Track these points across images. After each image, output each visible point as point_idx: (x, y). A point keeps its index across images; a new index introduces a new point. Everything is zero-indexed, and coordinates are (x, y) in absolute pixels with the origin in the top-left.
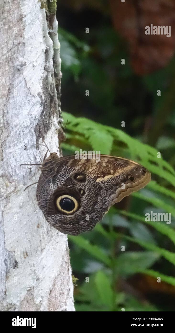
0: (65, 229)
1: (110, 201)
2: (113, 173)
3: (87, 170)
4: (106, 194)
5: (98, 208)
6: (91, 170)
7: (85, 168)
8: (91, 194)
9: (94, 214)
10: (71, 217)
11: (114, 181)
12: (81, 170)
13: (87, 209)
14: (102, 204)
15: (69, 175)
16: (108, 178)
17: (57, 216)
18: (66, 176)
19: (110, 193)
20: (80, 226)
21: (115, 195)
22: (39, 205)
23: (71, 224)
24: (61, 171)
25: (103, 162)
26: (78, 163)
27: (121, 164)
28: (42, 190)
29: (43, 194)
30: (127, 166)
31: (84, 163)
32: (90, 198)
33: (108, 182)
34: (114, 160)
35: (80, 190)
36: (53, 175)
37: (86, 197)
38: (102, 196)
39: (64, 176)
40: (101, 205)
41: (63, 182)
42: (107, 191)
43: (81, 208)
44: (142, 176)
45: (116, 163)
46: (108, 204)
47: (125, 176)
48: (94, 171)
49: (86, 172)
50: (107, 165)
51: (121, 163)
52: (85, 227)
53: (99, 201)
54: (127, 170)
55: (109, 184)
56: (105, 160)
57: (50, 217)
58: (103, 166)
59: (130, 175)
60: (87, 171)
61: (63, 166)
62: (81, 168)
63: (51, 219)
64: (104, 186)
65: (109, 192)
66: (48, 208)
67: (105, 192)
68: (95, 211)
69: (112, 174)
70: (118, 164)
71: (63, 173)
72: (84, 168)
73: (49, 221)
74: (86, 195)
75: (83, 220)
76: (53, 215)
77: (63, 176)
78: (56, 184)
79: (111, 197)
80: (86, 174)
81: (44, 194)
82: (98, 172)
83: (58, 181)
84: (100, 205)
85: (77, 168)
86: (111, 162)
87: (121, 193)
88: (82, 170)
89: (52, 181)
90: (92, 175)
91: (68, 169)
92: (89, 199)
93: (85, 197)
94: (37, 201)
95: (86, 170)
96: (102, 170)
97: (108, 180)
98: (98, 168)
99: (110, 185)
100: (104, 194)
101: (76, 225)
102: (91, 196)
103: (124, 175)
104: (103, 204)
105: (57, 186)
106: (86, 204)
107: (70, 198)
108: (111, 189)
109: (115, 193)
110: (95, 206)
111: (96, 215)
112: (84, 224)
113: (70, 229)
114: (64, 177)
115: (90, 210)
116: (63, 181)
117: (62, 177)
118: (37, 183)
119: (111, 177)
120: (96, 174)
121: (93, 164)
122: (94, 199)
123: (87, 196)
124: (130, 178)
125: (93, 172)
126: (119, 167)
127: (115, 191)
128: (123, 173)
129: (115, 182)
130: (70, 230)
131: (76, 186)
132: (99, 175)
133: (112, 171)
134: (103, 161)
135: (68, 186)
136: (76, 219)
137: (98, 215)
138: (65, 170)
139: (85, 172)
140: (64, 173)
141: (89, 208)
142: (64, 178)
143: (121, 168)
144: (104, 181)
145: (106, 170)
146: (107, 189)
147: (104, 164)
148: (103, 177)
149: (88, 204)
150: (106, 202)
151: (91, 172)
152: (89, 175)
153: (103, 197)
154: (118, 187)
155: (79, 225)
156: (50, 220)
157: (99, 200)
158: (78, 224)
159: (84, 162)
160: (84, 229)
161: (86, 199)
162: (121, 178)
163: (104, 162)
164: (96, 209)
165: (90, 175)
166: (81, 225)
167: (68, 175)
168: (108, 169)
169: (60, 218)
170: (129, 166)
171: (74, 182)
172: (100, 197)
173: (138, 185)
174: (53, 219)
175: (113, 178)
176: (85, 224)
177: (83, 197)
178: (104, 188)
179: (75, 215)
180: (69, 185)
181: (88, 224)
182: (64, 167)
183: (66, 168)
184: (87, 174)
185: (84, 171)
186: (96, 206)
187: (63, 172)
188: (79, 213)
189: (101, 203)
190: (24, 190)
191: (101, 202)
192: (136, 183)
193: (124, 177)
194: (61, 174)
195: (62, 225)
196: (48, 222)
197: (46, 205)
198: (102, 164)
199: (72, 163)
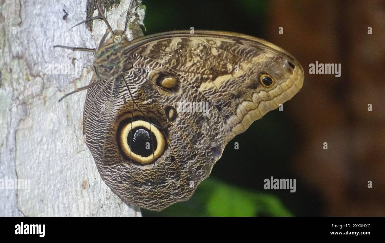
0: (137, 196)
1: (225, 132)
2: (231, 70)
3: (182, 65)
4: (218, 117)
5: (201, 148)
6: (189, 64)
7: (178, 61)
8: (189, 118)
9: (194, 161)
10: (149, 170)
11: (234, 88)
12: (170, 65)
13: (180, 151)
14: (209, 138)
15: (147, 76)
16: (222, 82)
17: (122, 167)
18: (142, 78)
19: (226, 115)
20: (167, 189)
21: (235, 117)
22: (87, 143)
23: (149, 184)
24: (132, 67)
25: (213, 46)
26: (164, 51)
27: (247, 50)
28: (94, 109)
29: (96, 119)
30: (258, 55)
31: (177, 50)
32: (187, 126)
33: (221, 91)
34: (234, 42)
35: (168, 109)
36: (116, 76)
37: (180, 124)
38: (210, 122)
39: (136, 79)
40: (208, 141)
41: (136, 92)
42: (220, 109)
43: (169, 148)
44: (287, 75)
45: (239, 47)
46: (220, 138)
47: (255, 77)
48: (195, 66)
49: (179, 69)
50: (220, 53)
51: (247, 49)
52: (177, 191)
53: (203, 132)
54: (259, 64)
55: (225, 95)
56: (216, 43)
57: (108, 170)
58: (213, 55)
59: (263, 73)
60: (183, 67)
61: (135, 56)
62: (170, 61)
63: (109, 173)
64: (214, 99)
65: (224, 113)
66: (105, 149)
67: (217, 112)
68: (196, 155)
69: (229, 72)
70: (241, 51)
71: (134, 72)
72: (175, 61)
73: (107, 177)
74: (178, 119)
75: (172, 176)
76: (115, 166)
77: (135, 78)
78: (122, 97)
80: (180, 73)
81: (97, 117)
82: (202, 69)
83: (126, 90)
84: (205, 141)
85: (162, 62)
86: (227, 47)
87: (247, 113)
88: (171, 66)
89: (114, 88)
90: (191, 76)
91: (145, 62)
92: (185, 128)
93: (178, 125)
94: (84, 133)
95: (180, 65)
96: (211, 63)
97: (222, 86)
98: (202, 61)
99: (225, 97)
100: (213, 117)
101: (159, 187)
102: (188, 122)
103: (252, 73)
104: (212, 138)
105: (123, 99)
106: (178, 140)
107: (148, 128)
108: (228, 104)
109: (236, 115)
110: (196, 144)
111: (198, 164)
112: (174, 183)
113: (147, 196)
114: (137, 81)
115: (187, 153)
116: (134, 90)
117: (132, 81)
118: (86, 91)
119: (228, 79)
120: (199, 72)
121: (192, 52)
122: (195, 129)
123: (182, 123)
124: (264, 81)
125: (194, 70)
126: (243, 58)
127: (236, 108)
128: (250, 69)
129: (236, 90)
130: (146, 198)
131: (161, 101)
132: (205, 74)
133: (230, 67)
134: (211, 44)
135: (144, 100)
136: (158, 174)
137: (201, 163)
138: (140, 65)
139: (178, 68)
140: (138, 71)
141: (184, 148)
142: (138, 82)
143: (246, 58)
144: (215, 88)
145: (218, 64)
146: (221, 104)
147: (215, 52)
148: (213, 79)
149: (183, 140)
150: (217, 134)
151: (188, 70)
152: (186, 75)
153: (212, 124)
154: (241, 100)
155: (165, 187)
156: (109, 175)
157: (203, 130)
158: (162, 185)
159: (176, 49)
160: (173, 194)
161: (180, 128)
162: (248, 81)
163: (215, 46)
164: (198, 149)
165: (187, 76)
166: (169, 187)
167: (145, 76)
168: (222, 63)
169: (128, 172)
170: (262, 55)
171: (155, 93)
172: (206, 124)
173: (280, 95)
174: (114, 174)
175: (231, 81)
176: (176, 184)
177: (173, 124)
178: (215, 104)
179: (157, 165)
180: (147, 100)
181: (181, 184)
182: (138, 59)
183: (142, 60)
184: (182, 74)
185: (177, 66)
186: (198, 144)
187: (136, 69)
188: (165, 160)
189: (207, 136)
191: (207, 134)
192: (276, 90)
193: (253, 78)
194: (131, 73)
195: (131, 186)
196: (104, 179)
197: (102, 142)
198: (210, 50)
199: (153, 49)
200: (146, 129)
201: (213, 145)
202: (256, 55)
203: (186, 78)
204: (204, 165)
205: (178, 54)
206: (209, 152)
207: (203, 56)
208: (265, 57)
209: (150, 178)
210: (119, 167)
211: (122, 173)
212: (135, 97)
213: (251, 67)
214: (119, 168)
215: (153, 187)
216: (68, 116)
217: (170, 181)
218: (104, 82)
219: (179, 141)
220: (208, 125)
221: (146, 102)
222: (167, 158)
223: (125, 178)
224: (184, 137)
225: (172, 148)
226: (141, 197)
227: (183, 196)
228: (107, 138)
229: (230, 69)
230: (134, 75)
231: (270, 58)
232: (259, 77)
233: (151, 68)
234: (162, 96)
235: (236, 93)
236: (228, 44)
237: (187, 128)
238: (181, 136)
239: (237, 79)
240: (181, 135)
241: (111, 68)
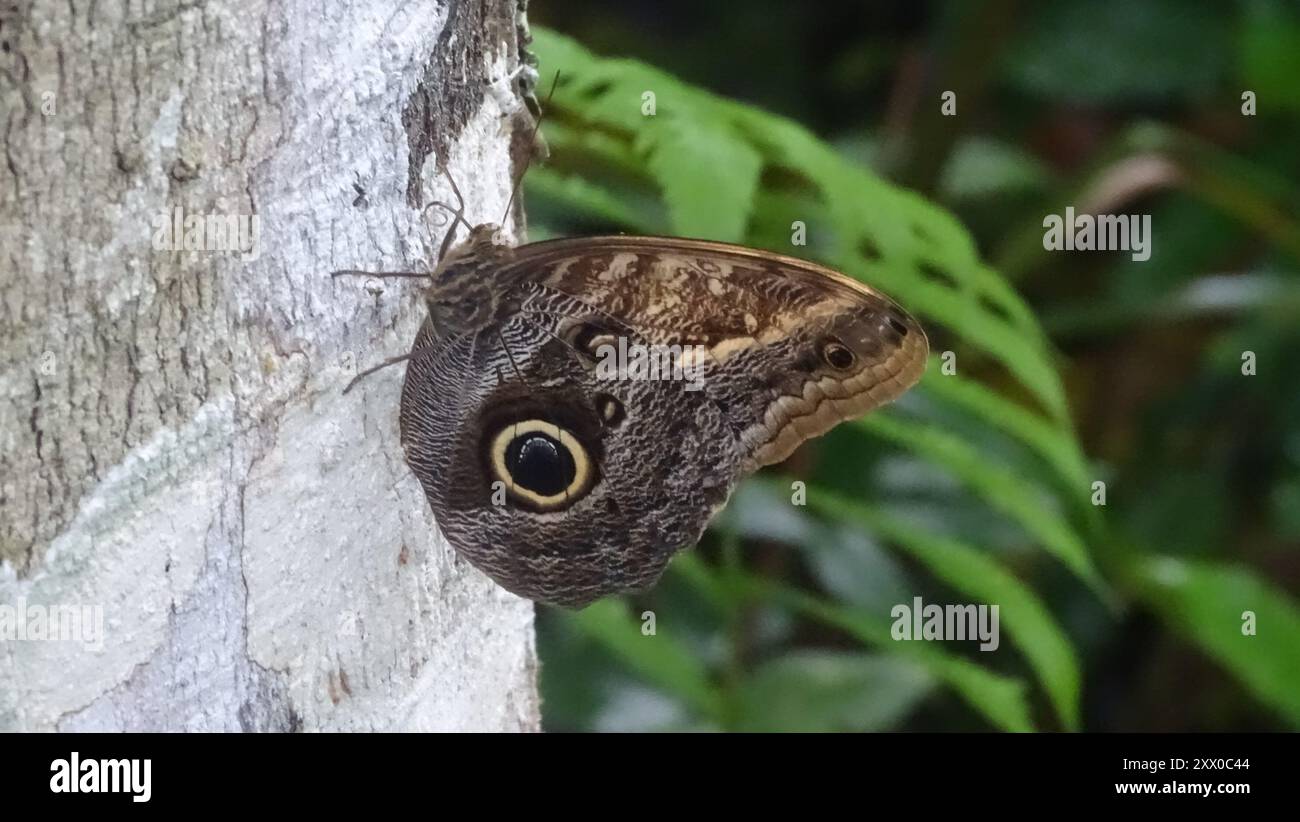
0: (527, 577)
1: (736, 458)
2: (754, 329)
3: (637, 311)
4: (721, 425)
5: (679, 486)
6: (653, 310)
7: (628, 302)
8: (653, 423)
9: (663, 511)
10: (554, 524)
11: (760, 366)
12: (609, 308)
13: (628, 489)
14: (698, 468)
15: (553, 330)
16: (732, 353)
17: (492, 515)
18: (541, 334)
19: (741, 420)
20: (596, 564)
21: (761, 427)
22: (410, 461)
23: (555, 553)
24: (520, 310)
25: (712, 275)
26: (596, 278)
27: (793, 290)
28: (426, 391)
29: (433, 413)
30: (822, 300)
31: (627, 278)
32: (647, 439)
33: (729, 371)
34: (763, 269)
35: (603, 399)
36: (480, 328)
37: (629, 433)
38: (702, 434)
39: (529, 334)
40: (696, 473)
41: (528, 360)
42: (724, 408)
43: (604, 481)
44: (888, 348)
45: (772, 283)
46: (725, 469)
47: (811, 347)
48: (667, 314)
49: (631, 318)
50: (728, 291)
51: (793, 287)
52: (620, 571)
53: (684, 453)
54: (820, 320)
55: (738, 379)
56: (719, 270)
57: (457, 519)
58: (713, 295)
59: (831, 340)
60: (638, 315)
61: (526, 286)
62: (608, 300)
63: (462, 527)
64: (711, 386)
65: (735, 417)
66: (453, 474)
67: (717, 414)
68: (666, 500)
69: (749, 332)
70: (778, 290)
71: (524, 321)
72: (621, 302)
73: (455, 535)
74: (626, 424)
75: (610, 540)
76: (476, 511)
77: (525, 331)
78: (495, 369)
79: (744, 436)
80: (634, 328)
81: (433, 409)
82: (684, 322)
83: (504, 356)
84: (689, 472)
85: (593, 300)
86: (747, 279)
87: (790, 422)
88: (613, 310)
89: (475, 352)
90: (658, 334)
91: (550, 302)
92: (641, 442)
93: (625, 434)
94: (403, 440)
95: (633, 310)
96: (707, 311)
97: (730, 360)
98: (685, 304)
99: (739, 383)
100: (710, 424)
101: (578, 561)
102: (650, 429)
103: (804, 338)
104: (707, 468)
105: (496, 376)
106: (625, 466)
107: (556, 437)
108: (746, 400)
109: (763, 422)
110: (667, 478)
111: (672, 520)
112: (612, 554)
113: (550, 577)
114: (529, 338)
115: (645, 494)
116: (523, 357)
117: (519, 338)
118: (407, 361)
119: (745, 347)
120: (679, 328)
121: (664, 284)
122: (665, 445)
123: (634, 432)
124: (832, 356)
125: (665, 322)
126: (785, 303)
127: (764, 410)
128: (800, 330)
129: (765, 372)
130: (547, 583)
131: (586, 382)
132: (693, 334)
133: (751, 321)
134: (709, 271)
135: (545, 379)
136: (577, 532)
137: (679, 518)
138: (538, 306)
139: (627, 317)
140: (533, 318)
141: (640, 483)
142: (533, 341)
143: (791, 307)
144: (714, 364)
145: (722, 314)
146: (728, 398)
147: (716, 287)
148: (711, 345)
149: (637, 466)
150: (717, 461)
151: (652, 322)
152: (646, 332)
153: (705, 437)
154: (774, 393)
155: (591, 559)
156: (459, 531)
157: (686, 450)
158: (584, 557)
159: (624, 275)
160: (611, 578)
161: (629, 443)
162: (793, 354)
163: (718, 275)
164: (673, 489)
165: (649, 335)
166: (602, 562)
167: (548, 328)
168: (733, 312)
169: (506, 526)
170: (830, 301)
171: (572, 365)
172: (692, 438)
173: (870, 388)
174: (472, 528)
175: (754, 350)
176: (619, 556)
177: (614, 432)
178: (714, 397)
179: (573, 513)
180: (553, 378)
181: (632, 557)
182: (530, 294)
183: (541, 295)
184: (638, 329)
185: (625, 312)
186: (671, 477)
187: (527, 314)
188: (594, 505)
189: (695, 463)
190: (346, 392)
191: (695, 459)
192: (861, 378)
193: (805, 349)
194: (517, 321)
195: (511, 555)
196: (450, 538)
197: (445, 462)
198: (707, 284)
199: (569, 273)
200: (549, 438)
201: (708, 482)
202: (813, 301)
203: (646, 337)
204: (687, 522)
205: (629, 286)
206: (700, 497)
207: (689, 294)
208: (836, 305)
209: (557, 541)
210: (485, 513)
211: (491, 527)
212: (524, 371)
213: (802, 324)
214: (484, 516)
215: (563, 560)
216: (365, 417)
217: (605, 550)
218: (453, 338)
219: (627, 470)
220: (698, 440)
221: (550, 383)
222: (598, 501)
223: (499, 538)
224: (639, 462)
225: (611, 481)
226: (534, 578)
227: (634, 583)
228: (457, 452)
229: (751, 327)
230: (522, 327)
231: (849, 309)
232: (820, 347)
233: (565, 312)
234: (589, 373)
235: (765, 378)
236: (748, 274)
237: (646, 444)
238: (632, 458)
239: (768, 349)
240: (633, 456)
241: (470, 311)
